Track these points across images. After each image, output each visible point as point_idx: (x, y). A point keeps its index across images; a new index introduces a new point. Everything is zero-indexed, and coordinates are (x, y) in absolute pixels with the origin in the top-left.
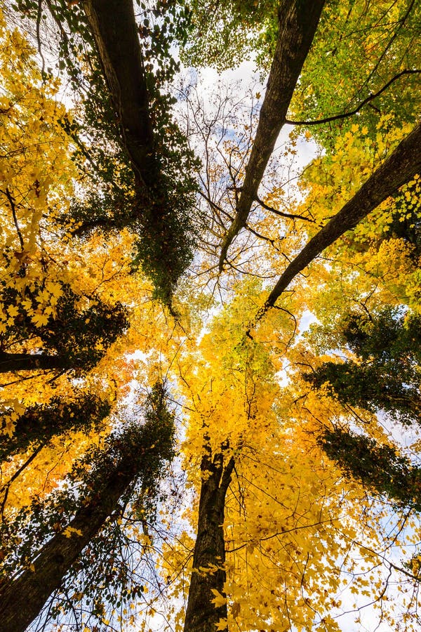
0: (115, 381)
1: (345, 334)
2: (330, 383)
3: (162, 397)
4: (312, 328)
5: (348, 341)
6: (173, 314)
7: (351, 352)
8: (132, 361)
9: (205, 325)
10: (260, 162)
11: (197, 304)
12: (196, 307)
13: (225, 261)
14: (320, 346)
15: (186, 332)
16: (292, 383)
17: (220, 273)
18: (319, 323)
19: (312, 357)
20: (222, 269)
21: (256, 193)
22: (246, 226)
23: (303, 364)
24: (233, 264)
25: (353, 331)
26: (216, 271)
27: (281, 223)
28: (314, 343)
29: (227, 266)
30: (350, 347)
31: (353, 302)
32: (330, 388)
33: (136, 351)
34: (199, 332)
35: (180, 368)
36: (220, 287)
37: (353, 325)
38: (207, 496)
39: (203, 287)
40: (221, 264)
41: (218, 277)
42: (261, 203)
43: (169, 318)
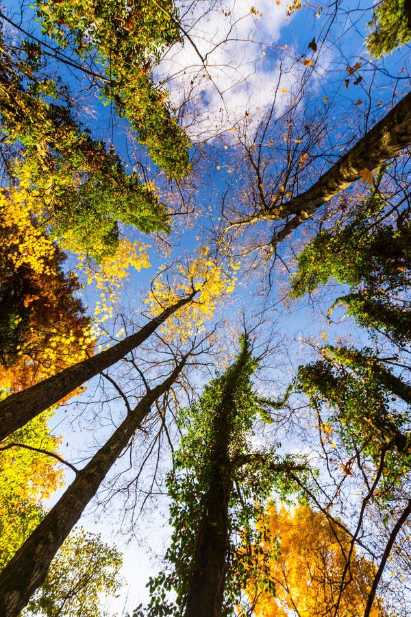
6: (246, 345)
10: (115, 447)
13: (178, 364)
20: (184, 358)
21: (127, 417)
22: (149, 391)
24: (172, 357)
26: (190, 360)
29: (178, 358)
39: (206, 351)
40: (183, 364)
41: (190, 354)
42: (127, 405)
43: (251, 342)
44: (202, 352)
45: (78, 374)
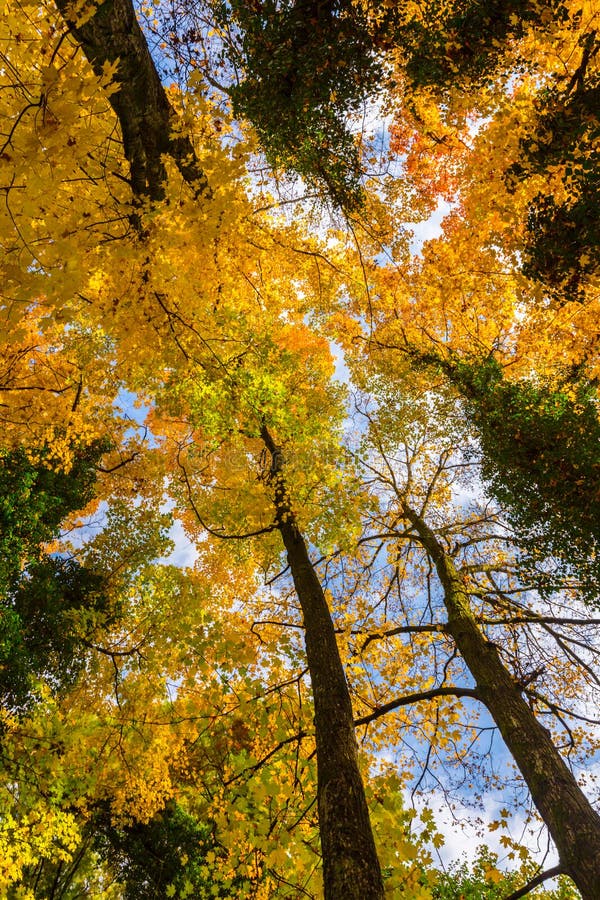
0: (439, 141)
1: (100, 578)
2: (62, 471)
3: (332, 190)
4: (167, 542)
5: (84, 571)
6: (430, 359)
7: (65, 556)
8: (432, 205)
9: (352, 387)
10: (539, 763)
11: (400, 414)
12: (398, 407)
13: (415, 533)
14: (127, 522)
15: (375, 345)
16: (116, 415)
17: (404, 505)
18: (161, 562)
19: (121, 491)
20: (407, 513)
21: (487, 704)
22: (447, 629)
23: (123, 464)
24: (393, 541)
25: (94, 596)
26: (415, 503)
27: (387, 684)
28: (140, 519)
29: (400, 527)
30: (73, 564)
31: (134, 644)
32: (55, 462)
33: (441, 232)
34: (350, 364)
35: (336, 269)
36: (381, 478)
37: (101, 606)
38: (152, 94)
39: (411, 454)
40: (418, 524)
41: (401, 495)
42: (460, 693)
43: (430, 344)
44: (408, 464)
45: (342, 807)
